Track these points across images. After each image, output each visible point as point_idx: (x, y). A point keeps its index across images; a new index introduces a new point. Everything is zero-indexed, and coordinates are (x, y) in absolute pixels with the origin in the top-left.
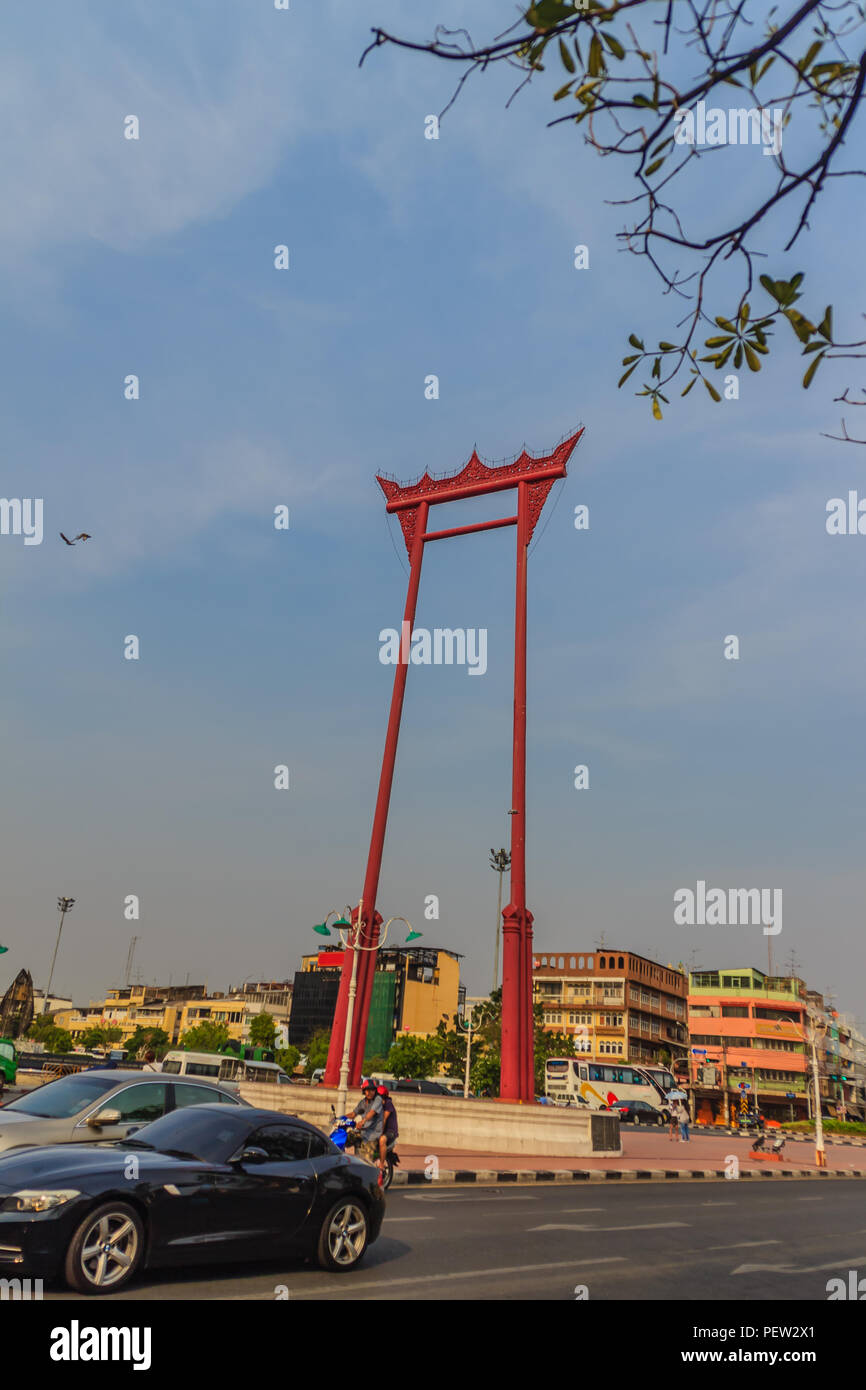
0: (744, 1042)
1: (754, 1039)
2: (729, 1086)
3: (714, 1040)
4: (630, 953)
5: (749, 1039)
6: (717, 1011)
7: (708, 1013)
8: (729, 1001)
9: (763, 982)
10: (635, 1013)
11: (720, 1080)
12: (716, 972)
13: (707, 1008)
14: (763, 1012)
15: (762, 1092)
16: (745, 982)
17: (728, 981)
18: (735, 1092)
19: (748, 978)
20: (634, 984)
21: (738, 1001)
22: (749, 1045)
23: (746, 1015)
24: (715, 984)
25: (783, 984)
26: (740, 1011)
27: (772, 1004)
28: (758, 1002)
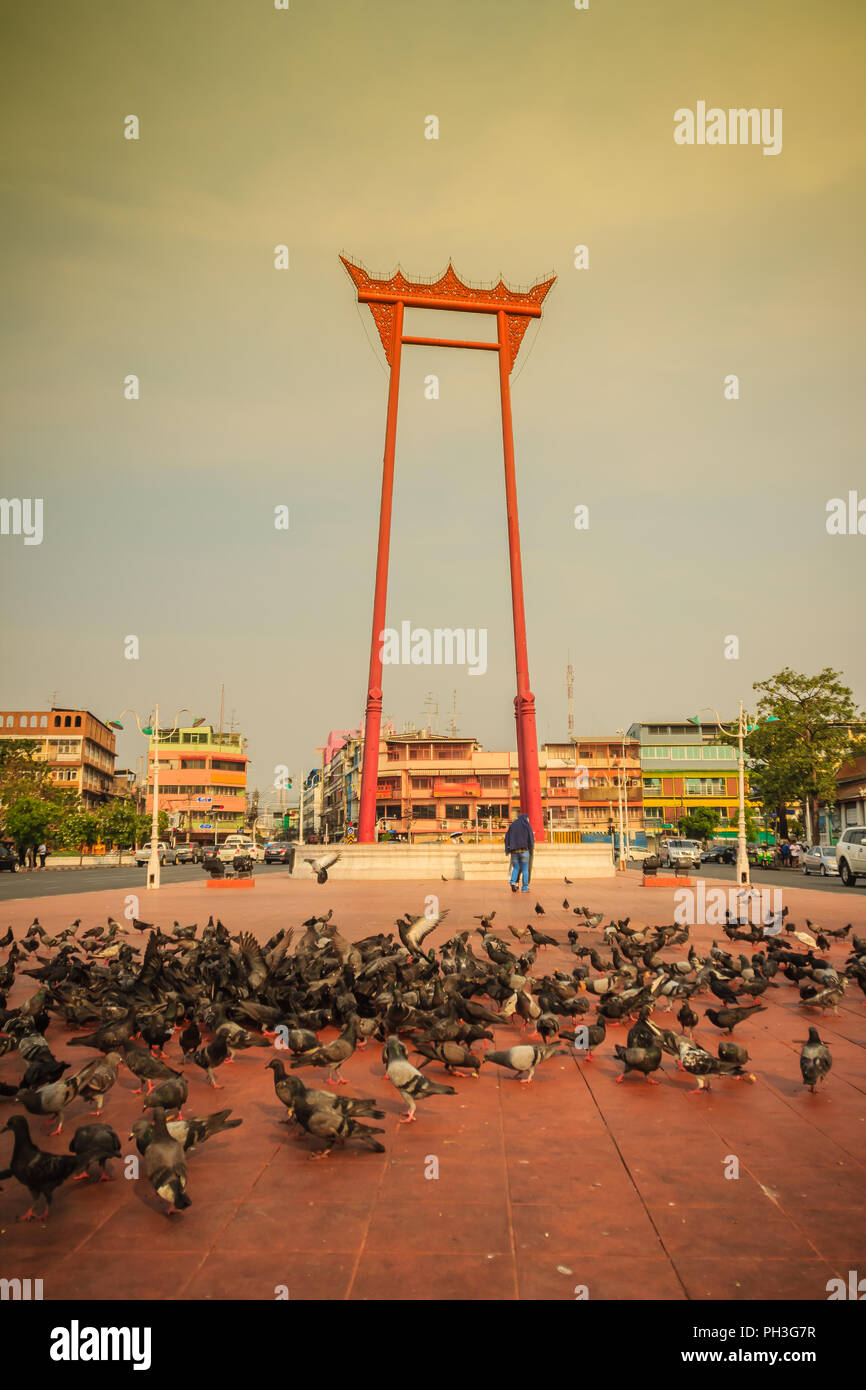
0: (200, 789)
1: (208, 787)
2: (191, 828)
3: (173, 789)
4: (88, 713)
5: (204, 787)
6: (177, 764)
7: (168, 766)
8: (189, 755)
9: (219, 737)
10: (90, 768)
11: (183, 824)
12: (178, 730)
13: (167, 761)
14: (217, 763)
15: (220, 831)
16: (203, 738)
17: (187, 738)
18: (196, 831)
19: (206, 735)
20: (90, 742)
21: (198, 755)
22: (204, 792)
23: (203, 767)
24: (175, 740)
25: (230, 739)
26: (199, 763)
27: (225, 757)
28: (215, 755)
